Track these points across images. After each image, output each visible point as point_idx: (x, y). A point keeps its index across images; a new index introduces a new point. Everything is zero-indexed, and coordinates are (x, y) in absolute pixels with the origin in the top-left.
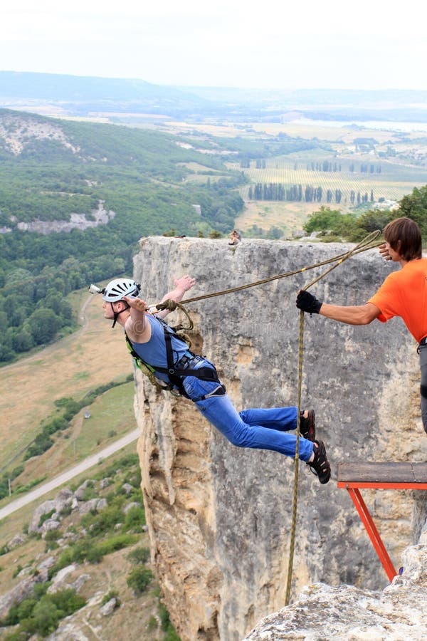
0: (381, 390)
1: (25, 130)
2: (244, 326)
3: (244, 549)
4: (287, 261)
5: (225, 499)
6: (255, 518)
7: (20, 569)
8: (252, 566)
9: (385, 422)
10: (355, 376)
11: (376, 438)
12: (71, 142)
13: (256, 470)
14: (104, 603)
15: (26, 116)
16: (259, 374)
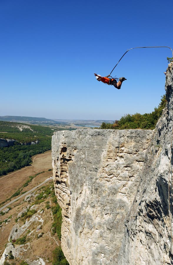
0: (102, 154)
1: (23, 127)
2: (75, 145)
3: (76, 186)
4: (83, 132)
5: (72, 178)
6: (78, 180)
7: (23, 208)
8: (77, 189)
9: (102, 160)
10: (97, 152)
11: (101, 163)
12: (31, 129)
13: (78, 171)
14: (41, 211)
15: (23, 124)
16: (78, 154)
